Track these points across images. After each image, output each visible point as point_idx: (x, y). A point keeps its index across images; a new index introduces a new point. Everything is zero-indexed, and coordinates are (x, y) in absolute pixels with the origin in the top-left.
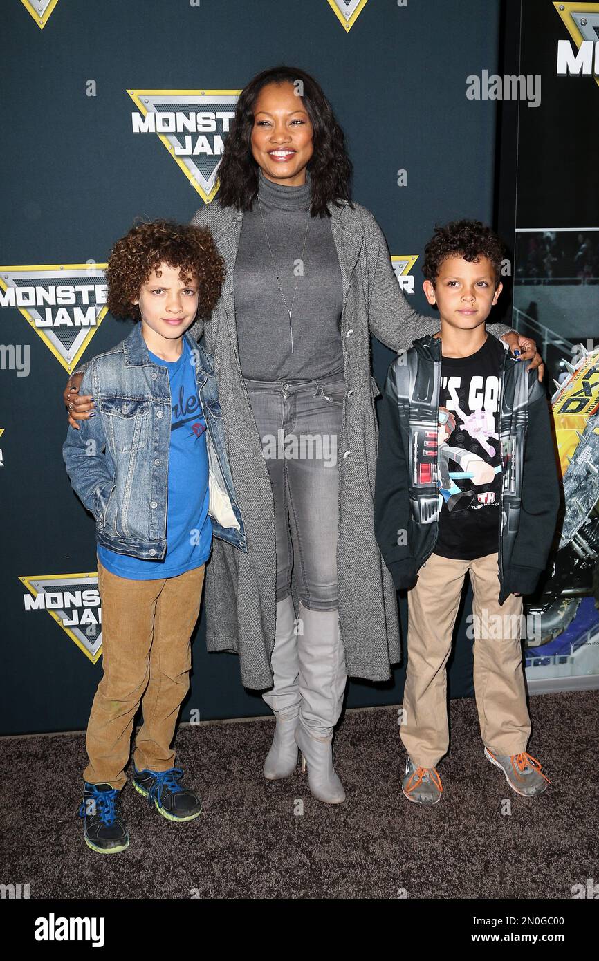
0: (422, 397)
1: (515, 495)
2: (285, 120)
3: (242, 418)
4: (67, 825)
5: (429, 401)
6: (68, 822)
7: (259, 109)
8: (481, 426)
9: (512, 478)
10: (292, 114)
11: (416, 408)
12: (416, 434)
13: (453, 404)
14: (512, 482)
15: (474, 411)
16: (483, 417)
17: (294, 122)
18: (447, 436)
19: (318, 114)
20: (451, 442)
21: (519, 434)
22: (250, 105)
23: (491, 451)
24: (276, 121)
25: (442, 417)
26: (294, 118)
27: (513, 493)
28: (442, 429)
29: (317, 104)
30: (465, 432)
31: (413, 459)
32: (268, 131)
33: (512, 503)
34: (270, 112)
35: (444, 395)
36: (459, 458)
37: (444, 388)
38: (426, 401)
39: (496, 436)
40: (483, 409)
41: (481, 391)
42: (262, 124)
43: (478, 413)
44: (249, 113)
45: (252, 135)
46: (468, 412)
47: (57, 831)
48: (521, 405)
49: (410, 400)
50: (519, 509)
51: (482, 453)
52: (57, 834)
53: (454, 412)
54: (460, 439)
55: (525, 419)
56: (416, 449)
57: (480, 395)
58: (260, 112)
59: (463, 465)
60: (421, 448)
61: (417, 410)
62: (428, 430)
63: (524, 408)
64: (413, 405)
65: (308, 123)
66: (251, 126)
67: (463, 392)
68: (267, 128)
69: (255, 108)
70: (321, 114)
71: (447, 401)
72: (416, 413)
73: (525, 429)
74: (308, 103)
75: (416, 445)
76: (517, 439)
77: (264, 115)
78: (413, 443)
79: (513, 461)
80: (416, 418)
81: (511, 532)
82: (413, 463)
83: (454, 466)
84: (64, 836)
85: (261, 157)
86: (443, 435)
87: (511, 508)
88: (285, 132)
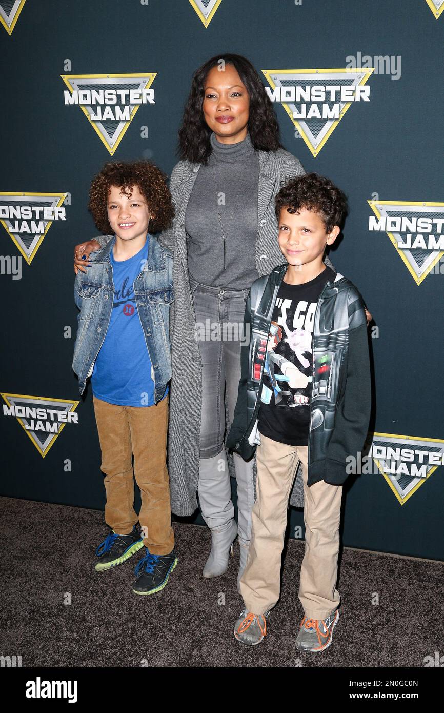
0: (263, 312)
1: (330, 400)
2: (227, 93)
3: (187, 316)
4: (380, 628)
5: (266, 316)
6: (380, 625)
7: (208, 85)
8: (300, 342)
9: (329, 386)
10: (232, 88)
11: (258, 320)
12: (256, 340)
13: (282, 321)
14: (329, 389)
15: (296, 329)
16: (302, 335)
17: (235, 95)
18: (274, 345)
19: (253, 87)
20: (277, 350)
21: (338, 352)
22: (201, 82)
23: (305, 363)
24: (220, 93)
25: (273, 329)
26: (235, 90)
27: (329, 398)
28: (272, 339)
29: (253, 81)
30: (287, 345)
31: (251, 359)
32: (216, 102)
33: (328, 407)
34: (215, 87)
35: (277, 313)
36: (281, 364)
37: (279, 307)
38: (265, 316)
39: (310, 351)
40: (303, 328)
41: (304, 313)
42: (212, 96)
43: (299, 330)
44: (201, 88)
45: (203, 106)
46: (292, 329)
47: (373, 630)
48: (342, 329)
49: (255, 312)
50: (334, 412)
51: (297, 363)
52: (373, 632)
53: (281, 327)
54: (284, 349)
55: (345, 341)
56: (254, 351)
57: (302, 317)
58: (209, 88)
59: (283, 369)
60: (257, 351)
61: (258, 321)
62: (262, 339)
63: (344, 331)
64: (257, 317)
65: (245, 96)
66: (202, 98)
67: (291, 312)
68: (214, 100)
69: (205, 85)
70: (256, 88)
71: (279, 318)
72: (257, 323)
73: (344, 349)
74: (244, 79)
75: (254, 349)
76: (336, 356)
77: (211, 89)
78: (253, 347)
79: (331, 373)
80: (257, 327)
81: (327, 430)
82: (252, 362)
83: (277, 370)
84: (378, 635)
85: (211, 122)
86: (272, 345)
87: (327, 410)
88: (226, 101)
